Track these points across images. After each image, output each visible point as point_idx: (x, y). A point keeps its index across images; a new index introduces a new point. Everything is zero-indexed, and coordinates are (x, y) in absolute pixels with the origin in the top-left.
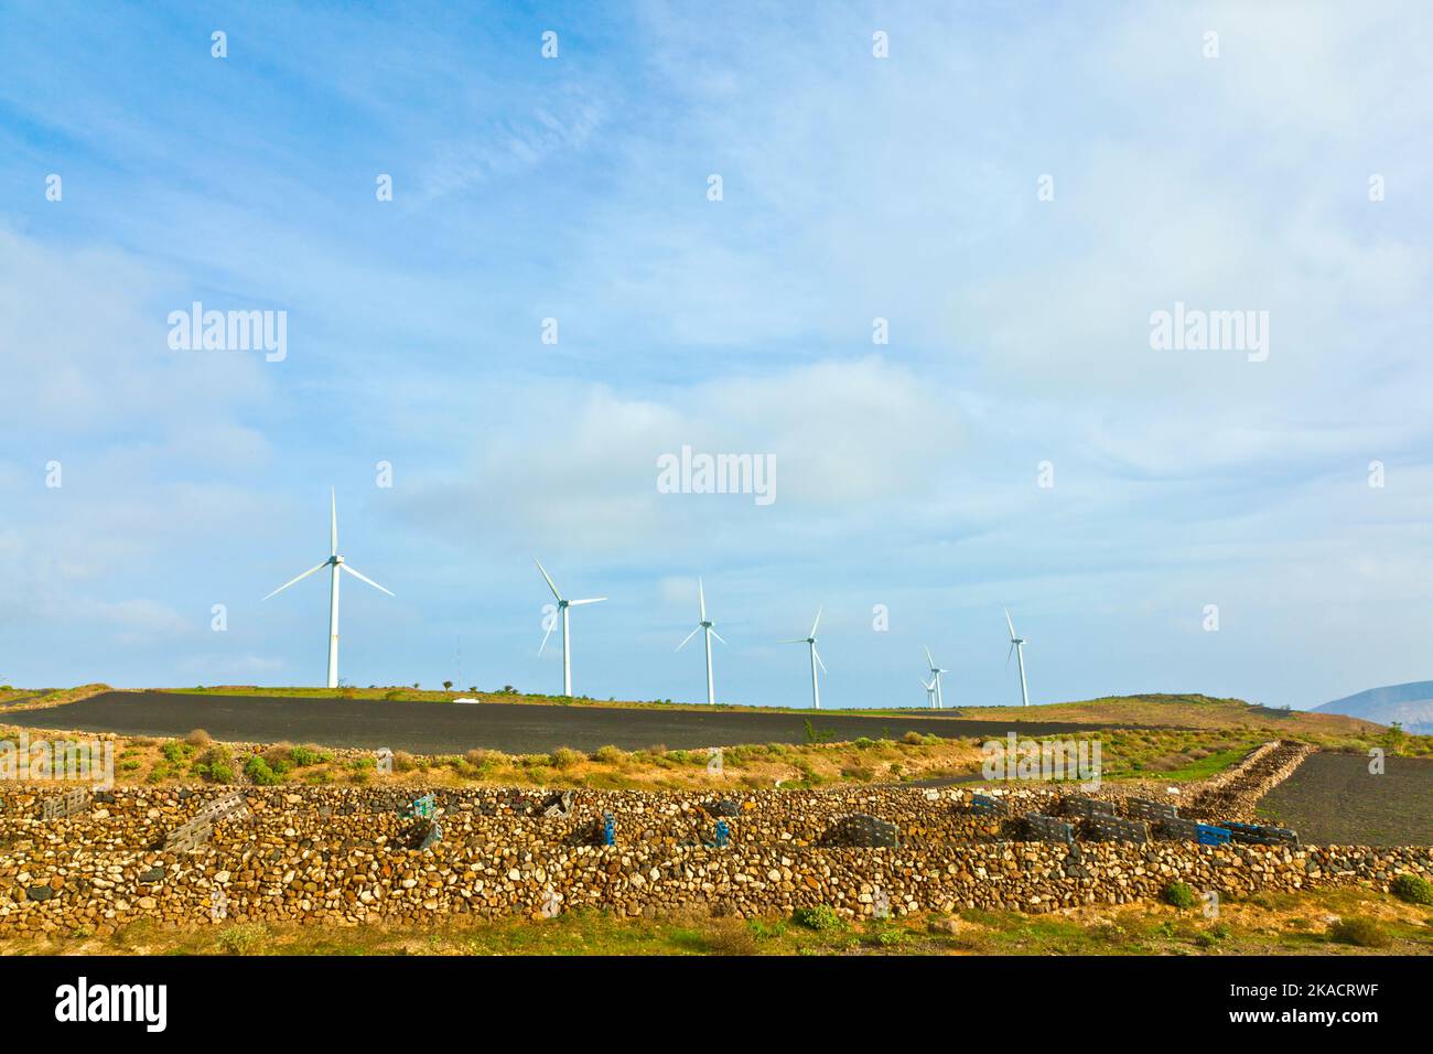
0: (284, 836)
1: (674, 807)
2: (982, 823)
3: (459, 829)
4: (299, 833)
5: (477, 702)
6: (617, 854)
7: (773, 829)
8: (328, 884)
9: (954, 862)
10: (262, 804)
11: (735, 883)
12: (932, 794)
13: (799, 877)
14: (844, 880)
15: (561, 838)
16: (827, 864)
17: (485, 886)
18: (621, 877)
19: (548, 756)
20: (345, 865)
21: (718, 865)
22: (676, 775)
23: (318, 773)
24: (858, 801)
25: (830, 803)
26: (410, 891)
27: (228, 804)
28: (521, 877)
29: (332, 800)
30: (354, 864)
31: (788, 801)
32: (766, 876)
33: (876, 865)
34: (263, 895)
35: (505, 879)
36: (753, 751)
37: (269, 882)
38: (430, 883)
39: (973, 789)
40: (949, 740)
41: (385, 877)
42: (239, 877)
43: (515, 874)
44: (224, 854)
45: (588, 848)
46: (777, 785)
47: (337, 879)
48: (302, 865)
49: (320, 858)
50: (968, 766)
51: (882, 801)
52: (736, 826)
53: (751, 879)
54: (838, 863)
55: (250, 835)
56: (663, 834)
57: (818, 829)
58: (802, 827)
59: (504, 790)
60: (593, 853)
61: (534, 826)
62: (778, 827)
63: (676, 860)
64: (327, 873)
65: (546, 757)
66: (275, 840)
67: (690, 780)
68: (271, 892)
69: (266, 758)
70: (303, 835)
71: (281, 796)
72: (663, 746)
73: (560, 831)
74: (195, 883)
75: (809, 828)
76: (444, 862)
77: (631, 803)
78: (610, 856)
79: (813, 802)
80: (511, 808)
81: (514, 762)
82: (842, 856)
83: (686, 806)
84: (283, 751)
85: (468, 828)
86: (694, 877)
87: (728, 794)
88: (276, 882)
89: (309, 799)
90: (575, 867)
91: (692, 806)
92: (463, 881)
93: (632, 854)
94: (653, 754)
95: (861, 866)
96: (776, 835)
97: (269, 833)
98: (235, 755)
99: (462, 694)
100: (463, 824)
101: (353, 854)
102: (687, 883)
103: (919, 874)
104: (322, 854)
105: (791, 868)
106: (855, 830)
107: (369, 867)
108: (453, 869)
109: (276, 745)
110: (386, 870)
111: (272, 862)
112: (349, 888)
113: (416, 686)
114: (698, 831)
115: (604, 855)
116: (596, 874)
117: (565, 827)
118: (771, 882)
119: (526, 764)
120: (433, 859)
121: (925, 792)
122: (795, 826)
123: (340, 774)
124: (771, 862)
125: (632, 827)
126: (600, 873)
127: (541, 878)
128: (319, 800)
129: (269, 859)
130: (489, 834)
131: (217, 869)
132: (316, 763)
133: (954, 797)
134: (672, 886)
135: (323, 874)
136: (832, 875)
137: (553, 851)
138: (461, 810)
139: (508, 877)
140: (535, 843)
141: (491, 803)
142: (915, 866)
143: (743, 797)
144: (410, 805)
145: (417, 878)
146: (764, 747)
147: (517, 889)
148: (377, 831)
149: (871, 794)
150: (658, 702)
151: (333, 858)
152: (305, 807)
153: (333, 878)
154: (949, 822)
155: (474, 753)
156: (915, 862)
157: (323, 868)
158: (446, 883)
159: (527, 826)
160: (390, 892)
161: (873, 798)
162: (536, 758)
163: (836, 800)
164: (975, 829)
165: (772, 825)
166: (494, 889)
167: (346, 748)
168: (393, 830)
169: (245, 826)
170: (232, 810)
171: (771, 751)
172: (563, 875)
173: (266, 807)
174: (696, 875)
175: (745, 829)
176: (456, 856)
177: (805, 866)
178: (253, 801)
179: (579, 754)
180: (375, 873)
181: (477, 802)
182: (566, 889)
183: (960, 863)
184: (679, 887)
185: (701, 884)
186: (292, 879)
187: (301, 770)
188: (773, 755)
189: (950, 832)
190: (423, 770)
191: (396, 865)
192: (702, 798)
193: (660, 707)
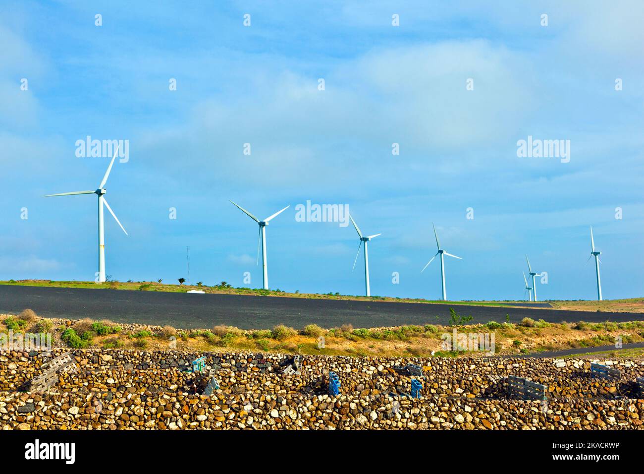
0: (106, 384)
1: (372, 368)
2: (604, 384)
3: (227, 381)
4: (117, 382)
5: (204, 293)
6: (347, 401)
7: (450, 385)
8: (146, 417)
9: (592, 412)
10: (85, 361)
11: (432, 423)
12: (560, 363)
13: (478, 420)
14: (510, 423)
15: (298, 389)
16: (497, 411)
17: (254, 421)
18: (350, 417)
19: (270, 331)
20: (157, 404)
21: (419, 410)
22: (361, 346)
23: (111, 340)
24: (506, 367)
25: (485, 368)
26: (203, 423)
27: (64, 361)
28: (279, 415)
29: (133, 359)
30: (163, 404)
31: (455, 366)
32: (453, 418)
33: (533, 413)
34: (102, 424)
35: (268, 417)
36: (414, 330)
37: (106, 415)
38: (217, 418)
39: (591, 360)
40: (553, 324)
41: (185, 413)
42: (85, 411)
43: (275, 413)
44: (74, 395)
45: (326, 396)
46: (433, 354)
47: (152, 414)
48: (128, 404)
49: (139, 399)
50: (569, 343)
51: (524, 367)
52: (423, 383)
53: (442, 420)
54: (506, 411)
55: (83, 382)
56: (371, 387)
57: (482, 386)
58: (471, 385)
59: (252, 354)
60: (329, 400)
61: (279, 380)
62: (453, 384)
63: (389, 406)
64: (145, 410)
65: (269, 331)
66: (101, 386)
67: (370, 350)
68: (107, 422)
69: (76, 330)
70: (119, 383)
71: (98, 356)
72: (350, 325)
73: (297, 384)
74: (56, 414)
75: (476, 385)
76: (225, 404)
77: (342, 365)
78: (342, 402)
79: (473, 367)
80: (257, 367)
81: (247, 335)
82: (509, 406)
83: (381, 368)
84: (87, 325)
85: (233, 380)
86: (402, 418)
87: (412, 360)
88: (111, 415)
89: (117, 358)
90: (317, 409)
91: (385, 368)
92: (239, 417)
93: (357, 401)
94: (343, 331)
95: (523, 413)
96: (451, 390)
97: (96, 381)
98: (54, 327)
99: (192, 287)
100: (230, 377)
101: (162, 397)
102: (397, 422)
103: (566, 420)
104: (141, 397)
105: (471, 413)
106: (509, 387)
107: (174, 406)
108: (232, 409)
109: (81, 321)
110: (186, 408)
111: (107, 401)
112: (160, 420)
113: (160, 281)
114: (396, 386)
115: (337, 402)
116: (332, 414)
117: (301, 381)
118: (457, 423)
119: (255, 336)
120: (217, 401)
121: (555, 362)
122: (465, 384)
123: (127, 341)
124: (457, 409)
125: (348, 382)
126: (335, 413)
127: (294, 416)
128: (124, 359)
129: (105, 399)
130: (248, 385)
131: (70, 405)
132: (110, 333)
133: (576, 365)
134: (387, 424)
135: (142, 410)
136: (502, 419)
137: (301, 398)
138: (222, 367)
139: (270, 415)
140: (280, 392)
141: (243, 363)
142: (562, 414)
143: (422, 362)
144: (187, 364)
145: (207, 414)
146: (421, 327)
147: (277, 423)
148: (170, 381)
149: (515, 362)
150: (330, 294)
151: (149, 399)
152: (115, 363)
153: (149, 413)
154: (579, 383)
155: (218, 328)
156: (563, 411)
157: (142, 406)
158: (227, 418)
159: (274, 380)
160: (189, 423)
161: (517, 365)
162: (262, 332)
163: (489, 366)
164: (598, 388)
165: (449, 383)
166: (261, 423)
167: (129, 323)
168: (181, 381)
169: (80, 376)
170: (66, 364)
171: (427, 330)
172: (309, 415)
173: (88, 363)
174: (403, 416)
175: (429, 385)
176: (233, 400)
177: (481, 412)
178: (79, 359)
179: (292, 330)
180: (178, 410)
181: (233, 362)
182: (311, 424)
183: (596, 413)
184: (391, 424)
185: (407, 423)
186: (121, 413)
187: (100, 338)
188: (428, 333)
189: (580, 391)
190: (184, 339)
191: (192, 405)
192: (393, 363)
193: (332, 298)
